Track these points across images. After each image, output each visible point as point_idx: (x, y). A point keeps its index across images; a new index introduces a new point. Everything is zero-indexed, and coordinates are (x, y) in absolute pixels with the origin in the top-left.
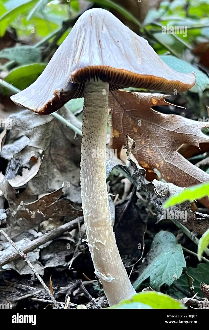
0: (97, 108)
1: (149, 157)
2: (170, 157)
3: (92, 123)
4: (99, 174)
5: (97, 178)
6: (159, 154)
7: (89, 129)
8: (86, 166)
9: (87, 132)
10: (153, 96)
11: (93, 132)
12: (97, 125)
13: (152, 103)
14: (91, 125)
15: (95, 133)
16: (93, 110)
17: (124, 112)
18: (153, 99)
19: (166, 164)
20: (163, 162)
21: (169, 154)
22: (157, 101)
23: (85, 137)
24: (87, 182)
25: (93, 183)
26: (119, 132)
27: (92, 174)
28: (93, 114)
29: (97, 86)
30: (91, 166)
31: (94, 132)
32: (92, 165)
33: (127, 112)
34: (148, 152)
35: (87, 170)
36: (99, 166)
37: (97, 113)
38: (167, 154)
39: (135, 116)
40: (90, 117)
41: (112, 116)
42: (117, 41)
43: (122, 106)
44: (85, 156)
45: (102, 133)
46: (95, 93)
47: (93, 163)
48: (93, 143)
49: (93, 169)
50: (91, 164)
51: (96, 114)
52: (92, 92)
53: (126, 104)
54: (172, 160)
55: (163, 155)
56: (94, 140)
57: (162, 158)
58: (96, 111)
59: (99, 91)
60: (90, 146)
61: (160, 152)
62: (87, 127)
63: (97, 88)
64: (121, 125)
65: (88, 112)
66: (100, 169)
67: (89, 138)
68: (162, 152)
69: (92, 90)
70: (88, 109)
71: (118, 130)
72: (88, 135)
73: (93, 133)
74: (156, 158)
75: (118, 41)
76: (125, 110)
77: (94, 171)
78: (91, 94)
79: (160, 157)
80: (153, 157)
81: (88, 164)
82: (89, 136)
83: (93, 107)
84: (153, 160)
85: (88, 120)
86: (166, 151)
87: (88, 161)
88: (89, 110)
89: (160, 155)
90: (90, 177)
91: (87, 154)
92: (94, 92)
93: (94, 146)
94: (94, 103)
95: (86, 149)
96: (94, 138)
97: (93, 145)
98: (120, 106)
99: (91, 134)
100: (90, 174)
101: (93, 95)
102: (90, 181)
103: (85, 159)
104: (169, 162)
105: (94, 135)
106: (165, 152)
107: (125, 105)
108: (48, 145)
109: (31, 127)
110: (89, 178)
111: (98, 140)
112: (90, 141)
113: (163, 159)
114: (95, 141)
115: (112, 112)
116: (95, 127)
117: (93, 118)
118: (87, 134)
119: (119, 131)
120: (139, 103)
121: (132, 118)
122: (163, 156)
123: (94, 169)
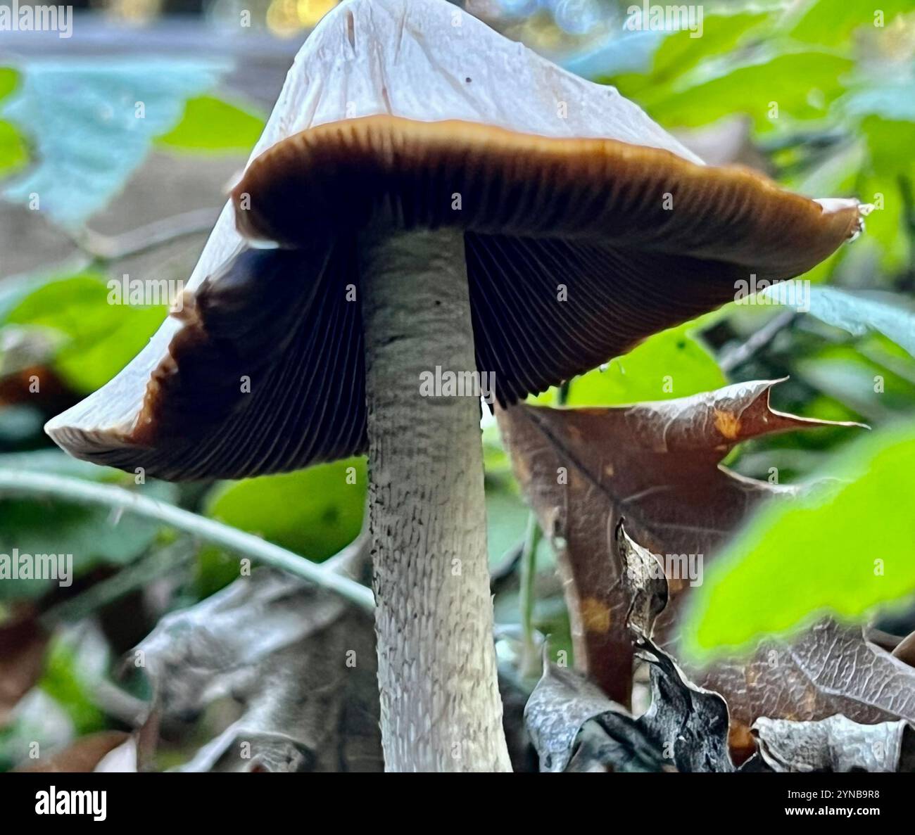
0: (422, 409)
1: (751, 690)
2: (841, 670)
3: (408, 477)
4: (464, 709)
5: (455, 729)
6: (790, 665)
7: (399, 505)
8: (397, 680)
9: (390, 520)
10: (717, 402)
11: (414, 519)
12: (429, 483)
13: (718, 433)
14: (404, 487)
15: (425, 521)
16: (405, 417)
17: (615, 510)
18: (718, 413)
19: (827, 707)
20: (811, 699)
21: (830, 658)
22: (736, 416)
23: (381, 547)
24: (409, 752)
25: (435, 751)
26: (609, 605)
27: (426, 711)
28: (409, 434)
29: (413, 311)
30: (423, 675)
31: (417, 517)
32: (423, 668)
33: (626, 508)
34: (743, 670)
35: (406, 696)
36: (461, 672)
37: (422, 429)
38: (825, 659)
39: (663, 521)
40: (395, 452)
41: (568, 536)
42: (462, 81)
43: (602, 487)
44: (390, 635)
45: (460, 515)
46: (408, 342)
47: (426, 660)
48: (420, 567)
49: (428, 686)
50: (418, 666)
51: (421, 435)
52: (392, 339)
53: (615, 470)
54: (848, 680)
55: (808, 667)
56: (421, 553)
57: (803, 683)
58: (421, 422)
59: (422, 334)
60: (407, 581)
61: (794, 656)
62: (387, 496)
63: (412, 320)
64: (610, 571)
65: (386, 432)
66: (467, 685)
67: (402, 549)
68: (800, 657)
69: (391, 333)
70: (385, 417)
71: (600, 597)
72: (395, 537)
73: (415, 523)
74: (779, 687)
75: (468, 80)
76: (617, 502)
77: (435, 699)
78: (389, 348)
79: (798, 677)
80: (769, 687)
81: (406, 667)
82: (399, 539)
83: (406, 403)
84: (768, 699)
85: (386, 466)
86: (819, 646)
87: (403, 654)
88: (388, 425)
89: (795, 669)
90: (419, 727)
91: (397, 622)
92: (402, 337)
93: (425, 582)
94: (405, 388)
95: (394, 600)
96: (421, 546)
97: (419, 576)
98: (592, 487)
99: (408, 530)
100: (420, 712)
101: (400, 353)
102: (421, 746)
103: (391, 649)
104: (837, 692)
105: (421, 528)
106: (816, 651)
107: (615, 480)
108: (331, 724)
109: (250, 655)
110: (417, 732)
111: (443, 551)
112: (405, 560)
113: (811, 684)
114: (429, 556)
115: (564, 521)
116: (423, 496)
117: (410, 453)
118: (389, 533)
119: (605, 600)
120: (664, 449)
121: (651, 530)
122: (807, 672)
123: (437, 687)
